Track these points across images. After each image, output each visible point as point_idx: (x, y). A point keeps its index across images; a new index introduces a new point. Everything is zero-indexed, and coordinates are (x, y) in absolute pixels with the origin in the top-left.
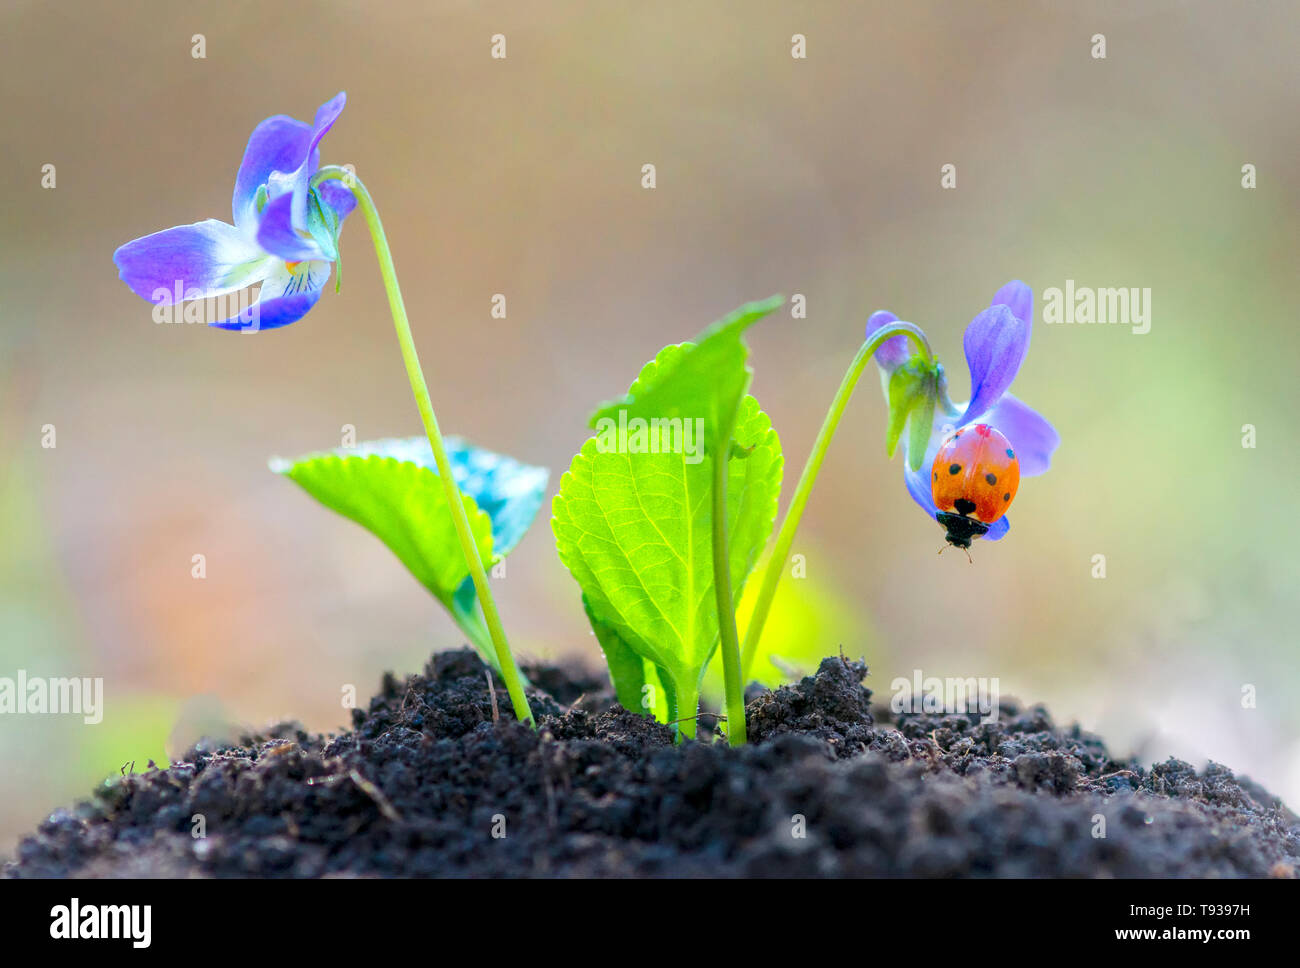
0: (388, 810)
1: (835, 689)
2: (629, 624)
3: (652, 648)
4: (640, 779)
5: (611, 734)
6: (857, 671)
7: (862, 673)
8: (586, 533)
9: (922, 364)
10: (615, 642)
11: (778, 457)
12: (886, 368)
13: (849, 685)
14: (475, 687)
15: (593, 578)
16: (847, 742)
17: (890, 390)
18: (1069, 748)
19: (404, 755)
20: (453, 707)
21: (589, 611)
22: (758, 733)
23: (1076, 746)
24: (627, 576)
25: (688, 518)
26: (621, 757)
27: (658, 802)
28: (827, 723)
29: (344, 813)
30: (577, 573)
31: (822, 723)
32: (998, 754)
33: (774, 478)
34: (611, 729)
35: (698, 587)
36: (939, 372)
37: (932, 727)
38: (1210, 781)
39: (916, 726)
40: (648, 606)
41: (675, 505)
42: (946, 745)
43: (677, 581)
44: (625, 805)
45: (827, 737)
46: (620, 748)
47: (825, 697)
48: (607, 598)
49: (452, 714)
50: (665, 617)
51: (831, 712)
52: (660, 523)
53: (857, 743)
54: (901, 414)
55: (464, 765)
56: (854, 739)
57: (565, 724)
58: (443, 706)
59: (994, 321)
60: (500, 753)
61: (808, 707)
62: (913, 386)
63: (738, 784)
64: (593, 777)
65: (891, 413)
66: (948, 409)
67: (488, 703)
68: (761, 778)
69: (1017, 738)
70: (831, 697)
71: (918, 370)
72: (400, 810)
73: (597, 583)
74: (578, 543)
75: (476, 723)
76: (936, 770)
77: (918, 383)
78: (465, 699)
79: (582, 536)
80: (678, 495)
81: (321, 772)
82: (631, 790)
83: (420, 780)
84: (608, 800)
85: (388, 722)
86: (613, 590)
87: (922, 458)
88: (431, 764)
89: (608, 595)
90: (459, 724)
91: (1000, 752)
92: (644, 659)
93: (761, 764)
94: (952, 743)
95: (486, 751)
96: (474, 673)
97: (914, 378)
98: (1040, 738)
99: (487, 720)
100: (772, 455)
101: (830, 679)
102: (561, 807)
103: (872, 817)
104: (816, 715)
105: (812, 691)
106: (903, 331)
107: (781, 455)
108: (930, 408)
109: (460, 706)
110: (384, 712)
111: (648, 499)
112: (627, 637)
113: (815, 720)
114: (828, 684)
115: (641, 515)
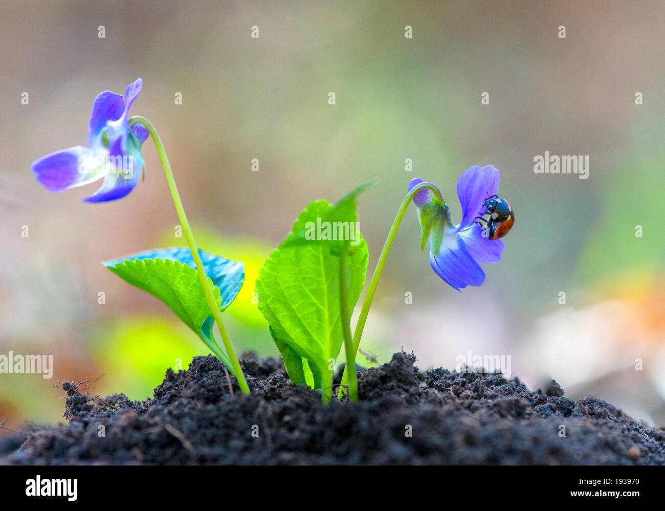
0: (187, 445)
1: (401, 369)
2: (296, 341)
3: (308, 352)
4: (311, 421)
5: (291, 398)
6: (411, 359)
7: (413, 359)
8: (272, 297)
9: (438, 203)
10: (288, 350)
11: (366, 253)
12: (419, 206)
13: (408, 367)
14: (219, 376)
15: (276, 319)
16: (410, 396)
17: (422, 217)
18: (519, 393)
19: (189, 415)
20: (209, 387)
21: (273, 334)
22: (364, 393)
23: (522, 392)
24: (294, 317)
25: (325, 287)
26: (300, 411)
27: (322, 434)
28: (399, 387)
29: (163, 446)
30: (267, 317)
31: (396, 387)
32: (485, 398)
33: (364, 264)
34: (290, 395)
35: (331, 322)
36: (446, 207)
37: (449, 385)
38: (590, 406)
39: (441, 385)
40: (305, 332)
41: (318, 281)
42: (458, 395)
43: (320, 318)
44: (306, 436)
45: (400, 394)
46: (298, 406)
47: (396, 373)
48: (284, 329)
49: (209, 391)
50: (315, 337)
51: (400, 381)
52: (311, 291)
53: (415, 396)
54: (428, 228)
55: (221, 419)
56: (413, 395)
57: (266, 393)
58: (204, 387)
59: (472, 175)
60: (238, 411)
61: (388, 379)
62: (433, 214)
63: (364, 424)
64: (287, 422)
65: (422, 229)
66: (451, 226)
67: (226, 384)
68: (375, 420)
69: (492, 389)
70: (400, 373)
71: (435, 206)
72: (193, 444)
73: (279, 321)
74: (268, 302)
75: (221, 395)
76: (458, 409)
77: (436, 213)
78: (215, 383)
79: (271, 298)
80: (319, 275)
81: (150, 426)
82: (308, 428)
83: (200, 427)
84: (296, 434)
85: (175, 396)
86: (287, 325)
87: (439, 250)
88: (204, 419)
89: (284, 327)
90: (213, 396)
91: (486, 397)
92: (303, 358)
93: (374, 412)
94: (461, 393)
95: (231, 411)
96: (216, 368)
97: (434, 210)
98: (503, 388)
99: (226, 392)
100: (363, 252)
101: (398, 364)
102: (274, 439)
103: (435, 439)
104: (394, 383)
105: (389, 371)
106: (427, 186)
107: (368, 252)
108: (442, 225)
109: (212, 386)
110: (173, 391)
111: (304, 279)
112: (295, 348)
113: (393, 386)
114: (398, 367)
115: (301, 286)
